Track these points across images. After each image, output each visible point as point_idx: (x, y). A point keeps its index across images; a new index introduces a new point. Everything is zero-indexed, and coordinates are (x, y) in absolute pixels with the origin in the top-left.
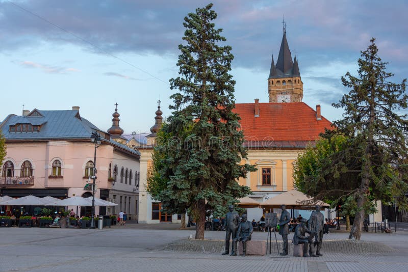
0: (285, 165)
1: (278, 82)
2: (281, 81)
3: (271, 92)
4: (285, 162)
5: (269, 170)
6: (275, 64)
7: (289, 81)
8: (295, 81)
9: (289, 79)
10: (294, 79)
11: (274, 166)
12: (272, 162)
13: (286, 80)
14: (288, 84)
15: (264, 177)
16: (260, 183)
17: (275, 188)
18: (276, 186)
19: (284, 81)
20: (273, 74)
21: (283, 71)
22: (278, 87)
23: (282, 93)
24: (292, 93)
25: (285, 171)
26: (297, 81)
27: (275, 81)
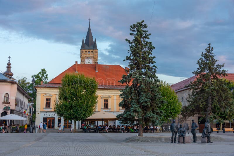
0: (115, 98)
1: (86, 51)
2: (88, 51)
3: (82, 57)
4: (116, 96)
5: (107, 101)
6: (84, 42)
7: (92, 51)
8: (95, 51)
9: (92, 50)
10: (95, 50)
11: (109, 98)
12: (109, 96)
13: (90, 51)
14: (91, 53)
15: (105, 104)
16: (103, 107)
17: (110, 110)
18: (111, 109)
19: (89, 51)
20: (83, 47)
21: (89, 46)
22: (85, 54)
23: (88, 58)
24: (93, 58)
25: (115, 101)
26: (96, 52)
27: (84, 51)
